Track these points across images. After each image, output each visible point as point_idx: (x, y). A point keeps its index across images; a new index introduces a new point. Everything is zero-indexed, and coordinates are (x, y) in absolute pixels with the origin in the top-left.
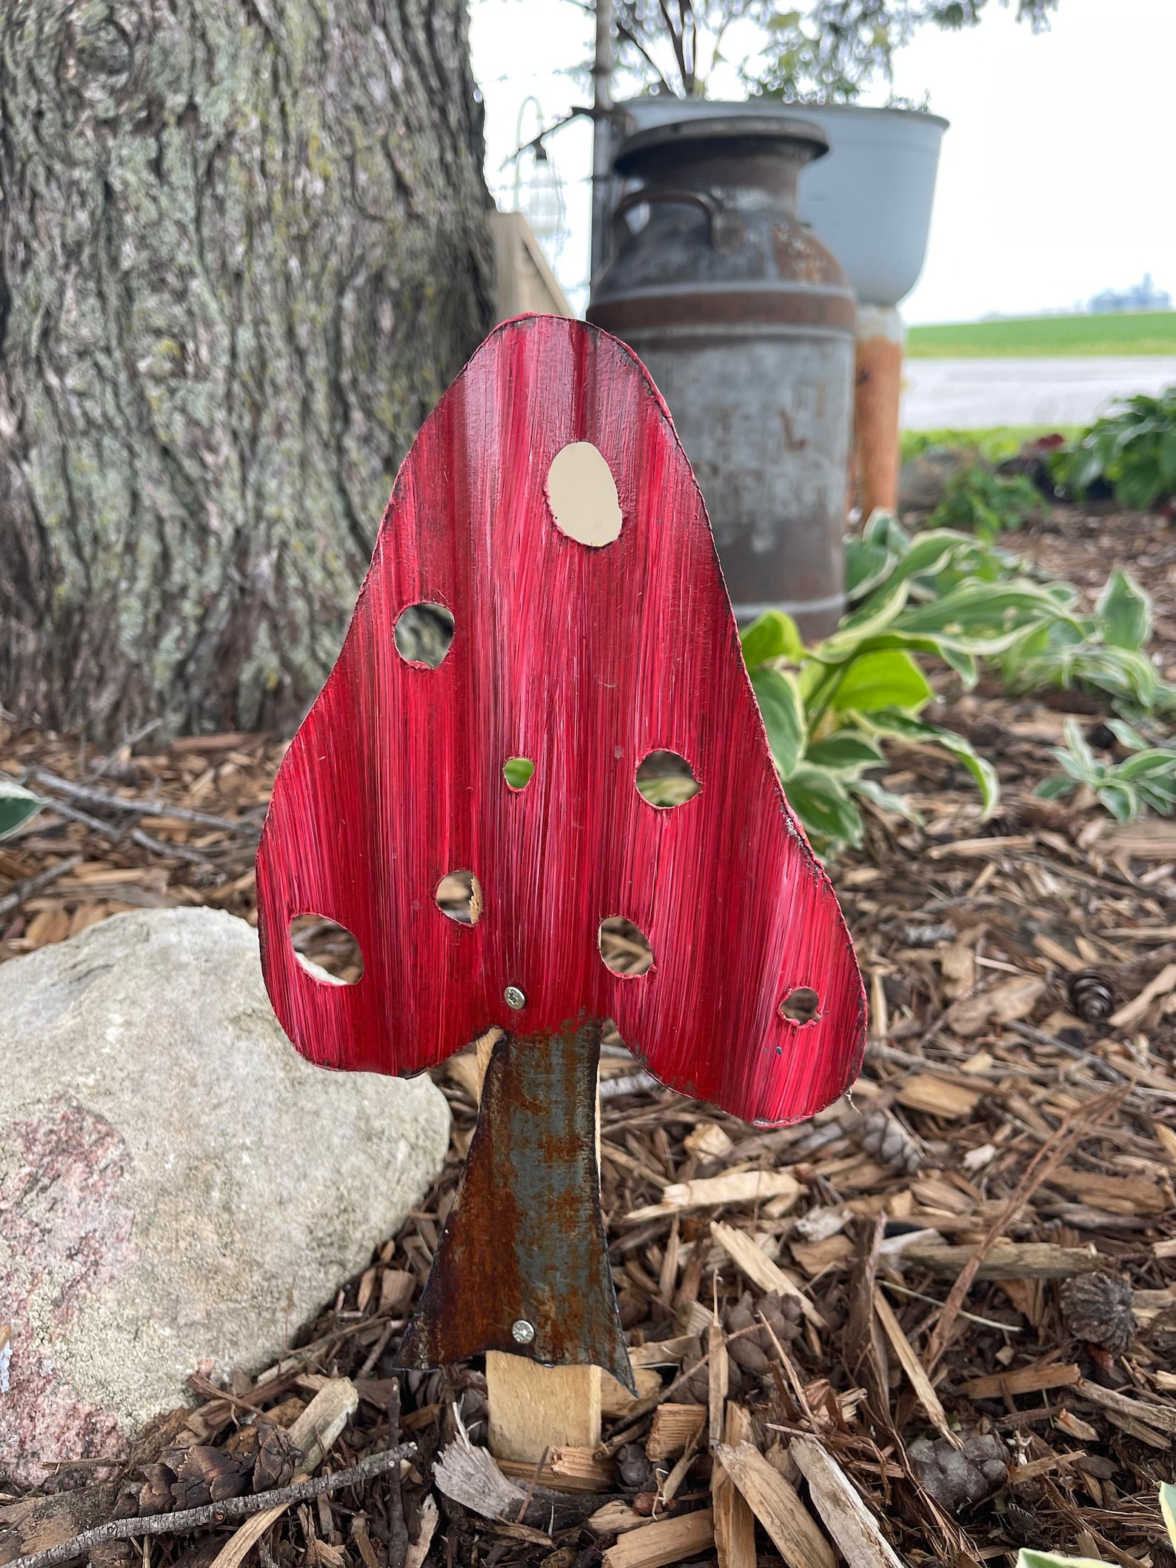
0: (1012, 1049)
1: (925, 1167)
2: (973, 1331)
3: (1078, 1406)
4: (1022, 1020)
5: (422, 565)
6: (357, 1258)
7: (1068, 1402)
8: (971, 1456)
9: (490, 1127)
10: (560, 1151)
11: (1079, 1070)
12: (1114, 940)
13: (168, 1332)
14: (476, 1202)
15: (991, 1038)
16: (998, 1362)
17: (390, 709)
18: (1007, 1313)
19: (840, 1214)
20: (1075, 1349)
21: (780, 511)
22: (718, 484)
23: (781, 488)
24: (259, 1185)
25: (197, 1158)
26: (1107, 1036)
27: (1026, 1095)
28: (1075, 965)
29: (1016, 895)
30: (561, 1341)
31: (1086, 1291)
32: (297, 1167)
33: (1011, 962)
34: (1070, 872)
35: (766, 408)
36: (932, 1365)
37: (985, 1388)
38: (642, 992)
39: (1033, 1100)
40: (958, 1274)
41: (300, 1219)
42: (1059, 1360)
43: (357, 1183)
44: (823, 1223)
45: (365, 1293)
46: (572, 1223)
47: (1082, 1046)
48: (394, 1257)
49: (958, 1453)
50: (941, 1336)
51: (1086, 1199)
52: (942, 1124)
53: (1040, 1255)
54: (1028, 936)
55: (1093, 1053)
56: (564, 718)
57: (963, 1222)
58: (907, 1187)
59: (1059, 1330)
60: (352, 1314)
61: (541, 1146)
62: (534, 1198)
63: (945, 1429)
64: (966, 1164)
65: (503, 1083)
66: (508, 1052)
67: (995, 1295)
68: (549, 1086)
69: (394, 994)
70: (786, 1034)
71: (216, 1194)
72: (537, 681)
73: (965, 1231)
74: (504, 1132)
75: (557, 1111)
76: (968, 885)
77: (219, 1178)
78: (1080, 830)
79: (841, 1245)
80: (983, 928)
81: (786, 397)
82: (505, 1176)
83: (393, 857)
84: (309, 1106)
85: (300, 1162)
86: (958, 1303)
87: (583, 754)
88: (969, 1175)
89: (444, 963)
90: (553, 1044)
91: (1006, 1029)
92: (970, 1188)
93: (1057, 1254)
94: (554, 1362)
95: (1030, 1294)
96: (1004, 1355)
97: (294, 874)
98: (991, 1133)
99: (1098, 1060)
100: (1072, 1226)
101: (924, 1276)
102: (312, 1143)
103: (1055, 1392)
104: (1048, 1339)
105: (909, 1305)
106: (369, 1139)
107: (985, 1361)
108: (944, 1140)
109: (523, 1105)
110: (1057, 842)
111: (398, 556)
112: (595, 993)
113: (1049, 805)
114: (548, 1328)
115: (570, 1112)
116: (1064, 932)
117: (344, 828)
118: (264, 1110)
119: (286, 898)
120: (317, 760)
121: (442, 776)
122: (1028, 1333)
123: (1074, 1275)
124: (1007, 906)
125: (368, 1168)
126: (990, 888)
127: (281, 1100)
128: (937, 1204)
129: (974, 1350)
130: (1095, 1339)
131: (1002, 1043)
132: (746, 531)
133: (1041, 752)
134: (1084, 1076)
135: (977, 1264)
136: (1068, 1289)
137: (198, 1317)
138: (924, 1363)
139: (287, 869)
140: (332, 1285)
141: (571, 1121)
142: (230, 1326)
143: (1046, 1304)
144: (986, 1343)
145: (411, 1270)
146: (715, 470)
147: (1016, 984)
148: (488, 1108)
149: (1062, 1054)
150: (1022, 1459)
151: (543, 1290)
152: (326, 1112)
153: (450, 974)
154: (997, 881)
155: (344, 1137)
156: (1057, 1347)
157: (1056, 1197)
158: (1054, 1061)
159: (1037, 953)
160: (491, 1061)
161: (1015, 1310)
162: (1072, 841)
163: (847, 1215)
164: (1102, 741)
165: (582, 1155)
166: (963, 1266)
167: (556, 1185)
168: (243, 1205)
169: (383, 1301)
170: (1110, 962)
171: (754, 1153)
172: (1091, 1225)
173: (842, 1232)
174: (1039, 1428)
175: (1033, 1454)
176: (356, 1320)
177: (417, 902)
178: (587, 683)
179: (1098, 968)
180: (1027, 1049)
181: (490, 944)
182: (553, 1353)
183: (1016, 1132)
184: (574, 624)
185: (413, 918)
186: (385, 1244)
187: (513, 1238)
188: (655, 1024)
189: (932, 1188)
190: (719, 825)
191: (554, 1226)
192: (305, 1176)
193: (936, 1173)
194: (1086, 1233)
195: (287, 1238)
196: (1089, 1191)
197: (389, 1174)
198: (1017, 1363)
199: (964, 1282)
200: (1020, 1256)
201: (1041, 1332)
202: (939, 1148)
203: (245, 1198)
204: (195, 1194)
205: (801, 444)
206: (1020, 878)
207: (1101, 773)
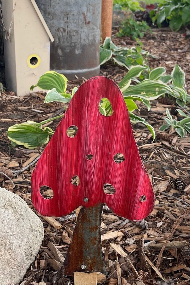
0: (163, 199)
1: (149, 228)
2: (164, 261)
3: (186, 272)
4: (164, 191)
5: (73, 119)
6: (33, 258)
7: (184, 272)
8: (168, 283)
9: (78, 226)
10: (93, 229)
11: (178, 203)
12: (183, 170)
13: (3, 276)
14: (75, 241)
15: (158, 196)
16: (169, 266)
17: (64, 145)
18: (170, 256)
19: (133, 239)
20: (184, 261)
21: (83, 42)
22: (65, 34)
23: (83, 36)
24: (16, 243)
25: (3, 238)
26: (184, 194)
27: (168, 209)
28: (175, 177)
29: (159, 159)
30: (91, 268)
31: (186, 249)
32: (21, 239)
33: (160, 177)
34: (171, 152)
35: (79, 12)
36: (158, 267)
37: (168, 271)
38: (113, 198)
39: (169, 211)
40: (160, 249)
41: (23, 250)
42: (181, 264)
43: (32, 241)
44: (130, 241)
45: (36, 265)
46: (95, 244)
47: (178, 197)
48: (40, 257)
49: (166, 282)
50: (159, 262)
51: (183, 231)
52: (150, 218)
53: (177, 243)
54: (163, 170)
55: (181, 198)
56: (99, 147)
57: (159, 239)
58: (146, 232)
59: (181, 258)
60: (35, 270)
61: (90, 229)
62: (88, 239)
63: (162, 278)
64: (157, 226)
65: (82, 217)
66: (84, 211)
67: (168, 253)
68: (92, 217)
69: (61, 201)
70: (140, 204)
71: (8, 246)
72: (95, 140)
73: (160, 240)
74: (82, 226)
75: (93, 221)
76: (148, 157)
77: (8, 242)
78: (172, 140)
79: (134, 246)
80: (153, 168)
81: (84, 9)
82: (81, 235)
83: (62, 174)
84: (21, 225)
85: (22, 237)
86: (162, 255)
87: (102, 153)
88: (158, 228)
89: (71, 193)
90: (93, 208)
91: (161, 194)
92: (159, 231)
93: (180, 243)
94: (90, 272)
95: (175, 252)
96: (170, 264)
97: (42, 178)
98: (161, 219)
99: (182, 200)
100: (182, 237)
101: (153, 250)
102: (23, 233)
103: (181, 270)
104: (179, 260)
105: (150, 257)
106: (32, 231)
107: (167, 266)
108: (151, 221)
109: (87, 221)
110: (166, 143)
111: (68, 117)
112: (102, 198)
113: (164, 133)
114: (89, 265)
115: (96, 221)
116: (171, 168)
117: (52, 168)
118: (13, 226)
119: (39, 182)
120: (47, 155)
121: (73, 158)
122: (175, 260)
123: (183, 247)
124: (157, 162)
125: (33, 238)
126: (153, 158)
127: (16, 224)
128: (152, 235)
129: (164, 264)
130: (188, 259)
131: (161, 197)
132: (73, 48)
133: (159, 117)
134: (180, 204)
135: (165, 246)
136: (183, 250)
137: (8, 272)
138: (156, 267)
139: (40, 177)
140: (29, 264)
141: (96, 223)
142: (13, 274)
143: (178, 253)
144: (167, 262)
145: (45, 260)
146: (64, 30)
147: (163, 182)
148: (78, 222)
149: (174, 199)
150: (177, 282)
151: (89, 258)
152: (25, 226)
153: (73, 196)
154: (154, 156)
155: (28, 231)
156: (181, 261)
157: (177, 232)
158: (173, 201)
159: (166, 174)
160: (79, 212)
161: (172, 255)
162: (170, 143)
163: (135, 239)
164: (174, 113)
165: (98, 230)
166: (162, 247)
167: (92, 236)
168: (14, 247)
169: (41, 267)
170: (182, 176)
171: (111, 228)
172: (185, 237)
173: (134, 243)
174: (179, 277)
175: (179, 282)
176: (37, 271)
177: (67, 182)
178: (104, 140)
179: (180, 177)
180: (167, 198)
181: (81, 190)
182: (90, 270)
183: (167, 218)
184: (102, 129)
185: (66, 186)
186: (37, 255)
187: (83, 248)
188: (115, 203)
189: (151, 232)
190: (128, 166)
191: (92, 244)
192: (23, 240)
193: (151, 229)
194: (184, 238)
195: (22, 254)
196: (184, 230)
197: (37, 239)
198: (173, 266)
199: (162, 250)
200: (173, 244)
201: (178, 259)
202: (151, 223)
203: (14, 246)
204: (4, 247)
205: (89, 23)
206: (160, 155)
207: (175, 123)
